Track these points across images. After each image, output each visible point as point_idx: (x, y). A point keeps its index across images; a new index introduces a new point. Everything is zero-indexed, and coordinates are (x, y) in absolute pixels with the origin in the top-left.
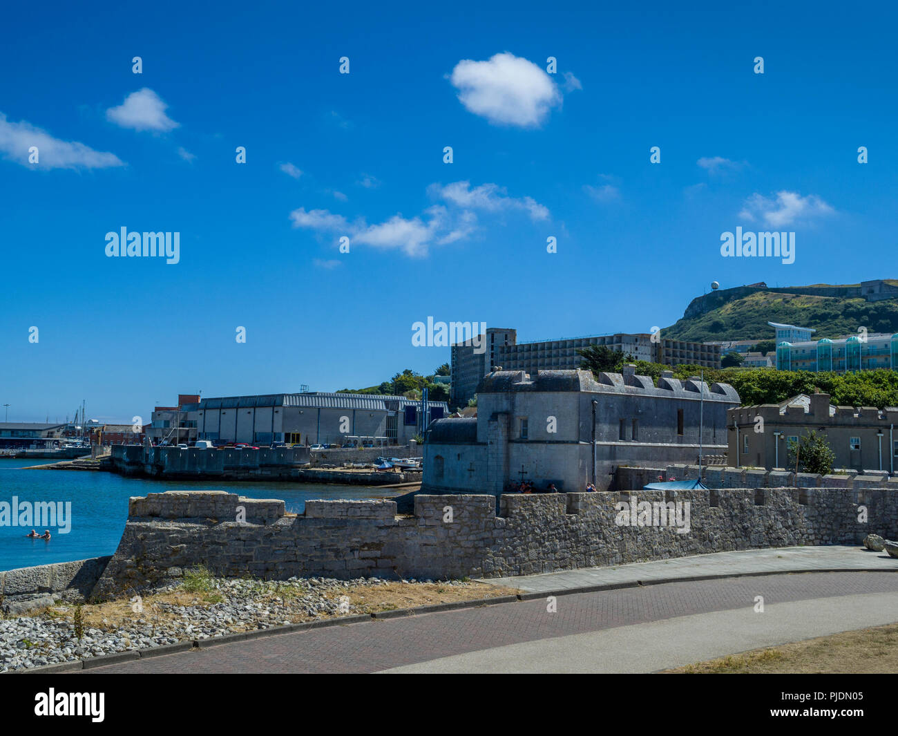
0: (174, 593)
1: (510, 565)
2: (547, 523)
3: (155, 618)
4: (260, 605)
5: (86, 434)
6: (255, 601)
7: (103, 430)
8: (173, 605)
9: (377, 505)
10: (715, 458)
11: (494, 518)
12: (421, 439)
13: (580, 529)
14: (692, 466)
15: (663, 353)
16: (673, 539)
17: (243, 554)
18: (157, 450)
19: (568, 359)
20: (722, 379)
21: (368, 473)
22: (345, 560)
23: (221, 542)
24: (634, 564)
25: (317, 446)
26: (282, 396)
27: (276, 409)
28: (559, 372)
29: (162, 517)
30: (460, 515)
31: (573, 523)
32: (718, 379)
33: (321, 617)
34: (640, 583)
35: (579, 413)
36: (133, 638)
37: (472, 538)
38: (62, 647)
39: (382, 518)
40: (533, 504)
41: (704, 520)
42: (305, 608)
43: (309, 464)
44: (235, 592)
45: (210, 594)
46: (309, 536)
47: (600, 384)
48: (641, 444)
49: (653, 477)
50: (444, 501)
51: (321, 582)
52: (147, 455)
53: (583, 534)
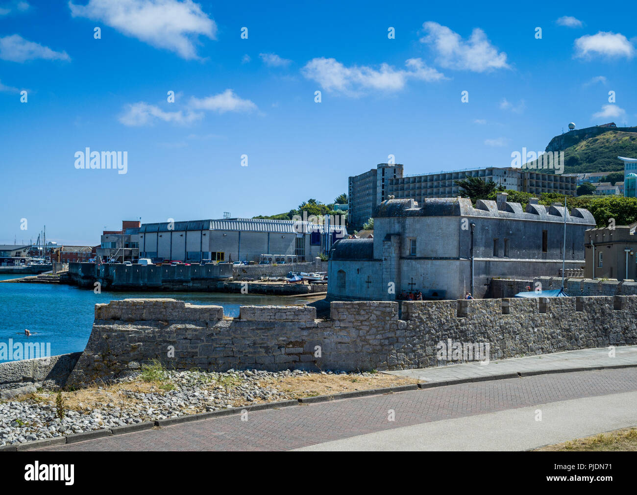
0: (134, 382)
1: (410, 360)
2: (441, 325)
3: (122, 402)
4: (206, 392)
5: (47, 254)
6: (202, 389)
7: (61, 250)
8: (135, 392)
9: (299, 310)
10: (574, 271)
11: (397, 321)
12: (325, 257)
13: (468, 330)
14: (555, 278)
15: (528, 183)
16: (545, 338)
17: (189, 350)
18: (107, 267)
19: (447, 189)
20: (578, 205)
21: (282, 285)
22: (274, 356)
23: (171, 340)
24: (513, 359)
25: (238, 263)
26: (209, 221)
27: (204, 232)
28: (442, 200)
29: (122, 320)
30: (368, 318)
31: (462, 325)
32: (576, 205)
33: (257, 402)
34: (519, 374)
35: (460, 234)
36: (105, 419)
37: (379, 337)
38: (48, 426)
39: (304, 320)
40: (430, 309)
41: (571, 323)
42: (243, 395)
43: (232, 277)
44: (184, 381)
45: (164, 383)
46: (244, 336)
47: (478, 210)
48: (512, 260)
49: (521, 287)
50: (355, 306)
51: (254, 373)
52: (99, 271)
53: (471, 334)
